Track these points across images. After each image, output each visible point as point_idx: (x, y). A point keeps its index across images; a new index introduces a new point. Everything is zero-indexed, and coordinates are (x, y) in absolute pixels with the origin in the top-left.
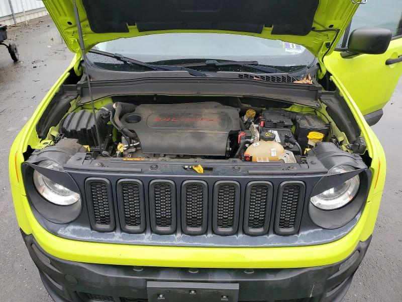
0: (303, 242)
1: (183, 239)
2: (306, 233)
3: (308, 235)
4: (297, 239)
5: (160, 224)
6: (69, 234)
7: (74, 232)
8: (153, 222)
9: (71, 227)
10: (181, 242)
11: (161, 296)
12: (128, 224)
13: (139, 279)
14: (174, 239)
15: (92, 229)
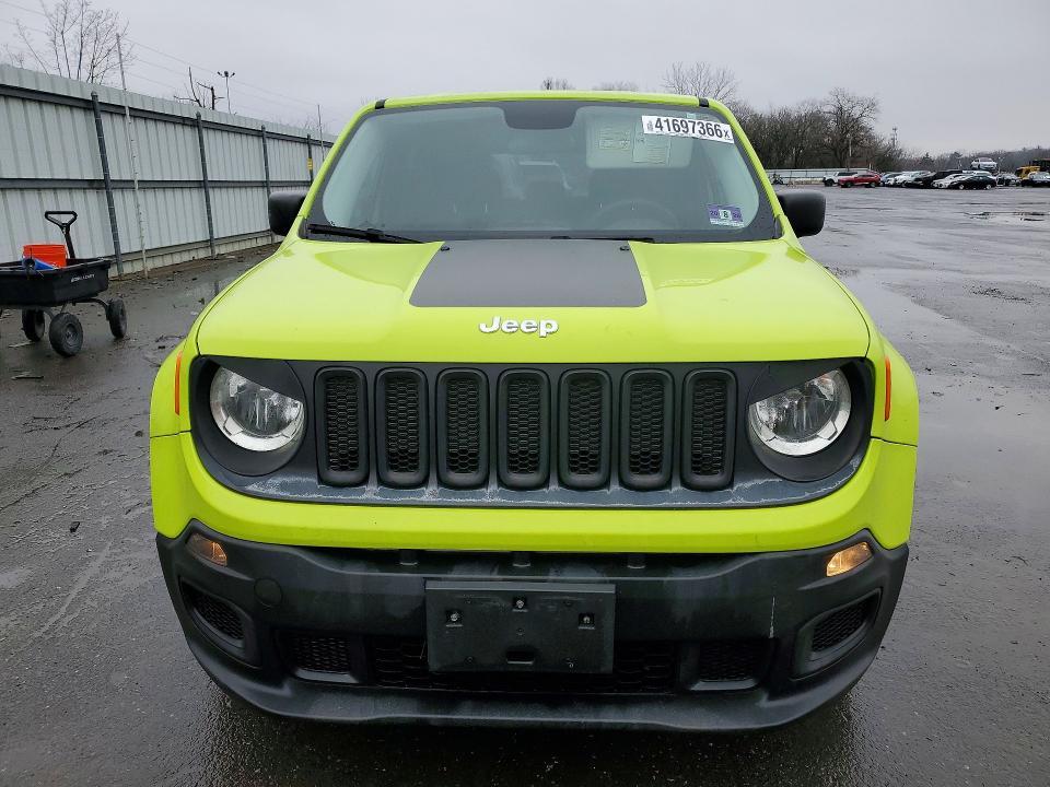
0: (742, 501)
1: (501, 495)
2: (748, 485)
3: (752, 487)
4: (730, 496)
5: (457, 467)
6: (272, 491)
7: (283, 487)
8: (443, 463)
9: (278, 480)
10: (497, 500)
11: (454, 617)
12: (392, 468)
13: (411, 578)
14: (484, 495)
15: (321, 480)
